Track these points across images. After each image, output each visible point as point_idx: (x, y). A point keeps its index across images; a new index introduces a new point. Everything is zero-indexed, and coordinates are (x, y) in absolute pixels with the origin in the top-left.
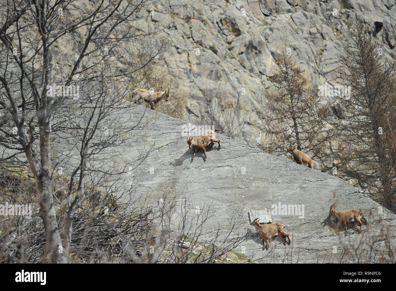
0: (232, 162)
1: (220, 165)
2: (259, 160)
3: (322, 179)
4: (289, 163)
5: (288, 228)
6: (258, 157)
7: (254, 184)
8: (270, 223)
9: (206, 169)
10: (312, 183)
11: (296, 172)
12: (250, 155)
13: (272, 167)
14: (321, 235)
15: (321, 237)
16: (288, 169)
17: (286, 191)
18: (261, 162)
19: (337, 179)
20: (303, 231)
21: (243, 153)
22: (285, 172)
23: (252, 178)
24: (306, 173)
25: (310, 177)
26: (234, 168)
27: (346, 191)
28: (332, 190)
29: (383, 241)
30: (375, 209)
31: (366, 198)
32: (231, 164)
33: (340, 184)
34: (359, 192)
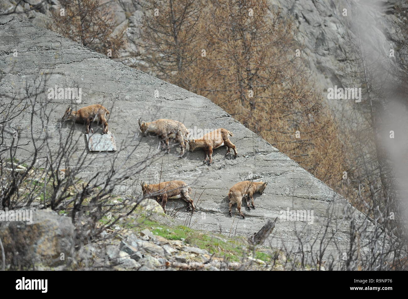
2: (100, 68)
3: (182, 97)
4: (140, 74)
5: (137, 159)
6: (99, 64)
7: (93, 100)
8: (113, 151)
9: (28, 76)
11: (148, 87)
12: (88, 61)
13: (117, 78)
14: (180, 169)
15: (179, 172)
16: (139, 82)
17: (135, 110)
18: (104, 70)
19: (201, 98)
20: (157, 164)
21: (79, 57)
22: (134, 86)
23: (91, 92)
24: (163, 89)
25: (167, 94)
26: (67, 77)
27: (212, 114)
28: (195, 112)
29: (257, 179)
30: (247, 139)
31: (237, 123)
32: (63, 71)
33: (204, 105)
34: (228, 116)
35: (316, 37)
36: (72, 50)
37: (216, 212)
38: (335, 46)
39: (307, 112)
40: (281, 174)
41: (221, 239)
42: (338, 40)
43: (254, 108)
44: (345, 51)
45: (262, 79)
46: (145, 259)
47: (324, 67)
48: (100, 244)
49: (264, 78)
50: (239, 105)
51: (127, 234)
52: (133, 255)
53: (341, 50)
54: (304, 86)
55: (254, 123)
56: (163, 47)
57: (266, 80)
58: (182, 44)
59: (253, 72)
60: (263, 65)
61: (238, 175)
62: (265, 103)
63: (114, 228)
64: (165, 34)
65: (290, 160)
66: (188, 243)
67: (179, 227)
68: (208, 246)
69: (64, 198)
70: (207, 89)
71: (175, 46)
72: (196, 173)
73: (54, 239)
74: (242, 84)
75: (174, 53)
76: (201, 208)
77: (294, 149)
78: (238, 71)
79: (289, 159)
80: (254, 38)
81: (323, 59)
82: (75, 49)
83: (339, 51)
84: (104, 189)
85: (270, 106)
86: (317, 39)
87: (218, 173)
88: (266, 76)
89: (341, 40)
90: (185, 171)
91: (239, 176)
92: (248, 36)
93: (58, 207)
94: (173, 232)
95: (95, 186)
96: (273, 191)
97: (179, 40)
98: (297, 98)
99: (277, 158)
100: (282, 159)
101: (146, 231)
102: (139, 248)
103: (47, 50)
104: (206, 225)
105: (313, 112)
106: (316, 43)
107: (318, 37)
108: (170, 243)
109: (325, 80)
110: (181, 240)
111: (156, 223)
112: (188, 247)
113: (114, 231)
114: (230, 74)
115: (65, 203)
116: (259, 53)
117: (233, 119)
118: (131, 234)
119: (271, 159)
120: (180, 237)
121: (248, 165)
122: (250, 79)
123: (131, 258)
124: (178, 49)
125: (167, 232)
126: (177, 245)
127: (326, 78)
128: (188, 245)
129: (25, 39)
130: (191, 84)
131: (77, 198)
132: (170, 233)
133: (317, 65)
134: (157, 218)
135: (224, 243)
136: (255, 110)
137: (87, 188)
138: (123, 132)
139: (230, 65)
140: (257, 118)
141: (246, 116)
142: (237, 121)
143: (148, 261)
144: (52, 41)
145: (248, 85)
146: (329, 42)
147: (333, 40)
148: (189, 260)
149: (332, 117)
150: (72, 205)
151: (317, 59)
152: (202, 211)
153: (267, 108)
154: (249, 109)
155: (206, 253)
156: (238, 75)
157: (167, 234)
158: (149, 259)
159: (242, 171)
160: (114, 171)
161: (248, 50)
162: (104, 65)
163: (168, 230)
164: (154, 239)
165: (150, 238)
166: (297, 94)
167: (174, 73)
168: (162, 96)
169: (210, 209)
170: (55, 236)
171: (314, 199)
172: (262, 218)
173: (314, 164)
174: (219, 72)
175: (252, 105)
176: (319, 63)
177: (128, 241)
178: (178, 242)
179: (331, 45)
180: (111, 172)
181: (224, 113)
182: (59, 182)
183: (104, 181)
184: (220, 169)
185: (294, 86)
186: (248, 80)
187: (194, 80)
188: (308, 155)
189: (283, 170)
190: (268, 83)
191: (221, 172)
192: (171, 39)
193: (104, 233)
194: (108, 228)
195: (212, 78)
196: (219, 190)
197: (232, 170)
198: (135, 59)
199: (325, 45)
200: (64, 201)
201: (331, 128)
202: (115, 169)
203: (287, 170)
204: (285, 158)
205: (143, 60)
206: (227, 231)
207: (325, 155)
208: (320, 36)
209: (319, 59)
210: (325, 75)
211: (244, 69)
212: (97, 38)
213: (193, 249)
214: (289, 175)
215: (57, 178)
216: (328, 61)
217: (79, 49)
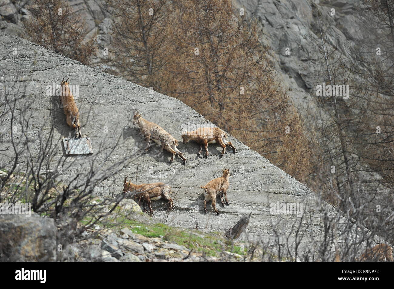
2: (74, 74)
3: (155, 99)
4: (113, 78)
5: (113, 160)
6: (73, 70)
8: (90, 154)
9: (4, 84)
11: (121, 90)
12: (63, 68)
13: (91, 83)
14: (155, 169)
15: (154, 173)
16: (112, 86)
17: (110, 114)
18: (78, 76)
19: (173, 99)
20: (133, 165)
21: (53, 64)
22: (108, 90)
24: (136, 92)
25: (140, 97)
26: (42, 83)
27: (184, 115)
28: (168, 113)
31: (209, 123)
32: (38, 78)
33: (176, 106)
34: (200, 117)
35: (279, 38)
36: (46, 57)
37: (192, 209)
38: (297, 46)
39: (274, 110)
40: (252, 171)
41: (198, 235)
42: (300, 41)
43: (223, 108)
44: (307, 51)
45: (230, 80)
46: (126, 257)
47: (287, 67)
48: (82, 243)
49: (231, 79)
50: (208, 106)
51: (107, 233)
52: (114, 253)
53: (304, 51)
54: (271, 85)
55: (224, 123)
56: (133, 52)
57: (233, 81)
58: (152, 49)
59: (221, 74)
60: (230, 67)
62: (233, 104)
63: (95, 227)
64: (135, 39)
65: (261, 156)
66: (166, 240)
67: (157, 225)
68: (186, 242)
69: (46, 200)
70: (177, 92)
71: (144, 51)
72: (171, 173)
73: (38, 240)
74: (211, 85)
75: (144, 58)
76: (176, 206)
77: (263, 147)
78: (207, 73)
79: (259, 156)
80: (221, 41)
81: (286, 60)
82: (49, 56)
83: (301, 51)
84: (84, 191)
85: (239, 106)
86: (280, 40)
87: (192, 172)
88: (234, 77)
89: (304, 41)
90: (160, 171)
91: (212, 174)
92: (215, 39)
93: (40, 209)
94: (152, 230)
95: (76, 188)
96: (246, 187)
97: (148, 45)
98: (264, 97)
99: (249, 156)
100: (253, 156)
101: (126, 230)
102: (119, 246)
103: (22, 58)
104: (182, 223)
105: (280, 111)
106: (279, 44)
107: (281, 38)
108: (149, 240)
109: (290, 79)
110: (159, 237)
111: (135, 222)
112: (167, 244)
113: (94, 231)
114: (199, 77)
115: (46, 205)
116: (226, 55)
117: (204, 119)
118: (111, 233)
119: (242, 157)
120: (159, 235)
121: (220, 163)
122: (218, 81)
123: (112, 256)
124: (147, 53)
125: (146, 230)
126: (156, 243)
127: (290, 77)
128: (166, 242)
130: (161, 88)
131: (58, 200)
132: (149, 231)
133: (282, 66)
134: (135, 217)
135: (201, 239)
136: (224, 110)
137: (67, 190)
138: (98, 135)
139: (199, 68)
140: (226, 118)
141: (215, 116)
142: (209, 121)
143: (129, 258)
144: (27, 49)
145: (216, 86)
146: (292, 43)
147: (296, 41)
148: (168, 256)
149: (298, 115)
150: (53, 207)
151: (281, 60)
152: (178, 209)
153: (235, 108)
154: (218, 110)
155: (184, 249)
156: (207, 77)
157: (146, 232)
158: (130, 256)
159: (215, 169)
160: (93, 173)
161: (216, 52)
162: (78, 70)
163: (147, 228)
164: (134, 238)
165: (130, 236)
166: (264, 94)
167: (144, 77)
168: (135, 99)
169: (186, 207)
170: (38, 237)
171: (285, 193)
172: (235, 213)
173: (283, 160)
174: (188, 75)
175: (220, 105)
176: (283, 63)
177: (108, 240)
178: (156, 239)
179: (294, 45)
180: (91, 173)
181: (196, 113)
182: (40, 185)
183: (83, 182)
184: (193, 167)
185: (261, 86)
186: (216, 81)
187: (163, 83)
188: (276, 152)
189: (254, 166)
190: (235, 83)
191: (195, 171)
192: (140, 45)
193: (85, 233)
194: (89, 228)
195: (181, 82)
196: (193, 188)
197: (206, 168)
198: (107, 65)
199: (288, 46)
200: (45, 203)
201: (298, 126)
202: (94, 170)
203: (258, 166)
204: (256, 155)
205: (114, 65)
206: (202, 227)
207: (293, 152)
208: (283, 38)
209: (283, 60)
210: (289, 75)
211: (212, 71)
212: (68, 46)
213: (172, 246)
214: (260, 172)
215: (38, 181)
216: (292, 61)
217: (53, 56)
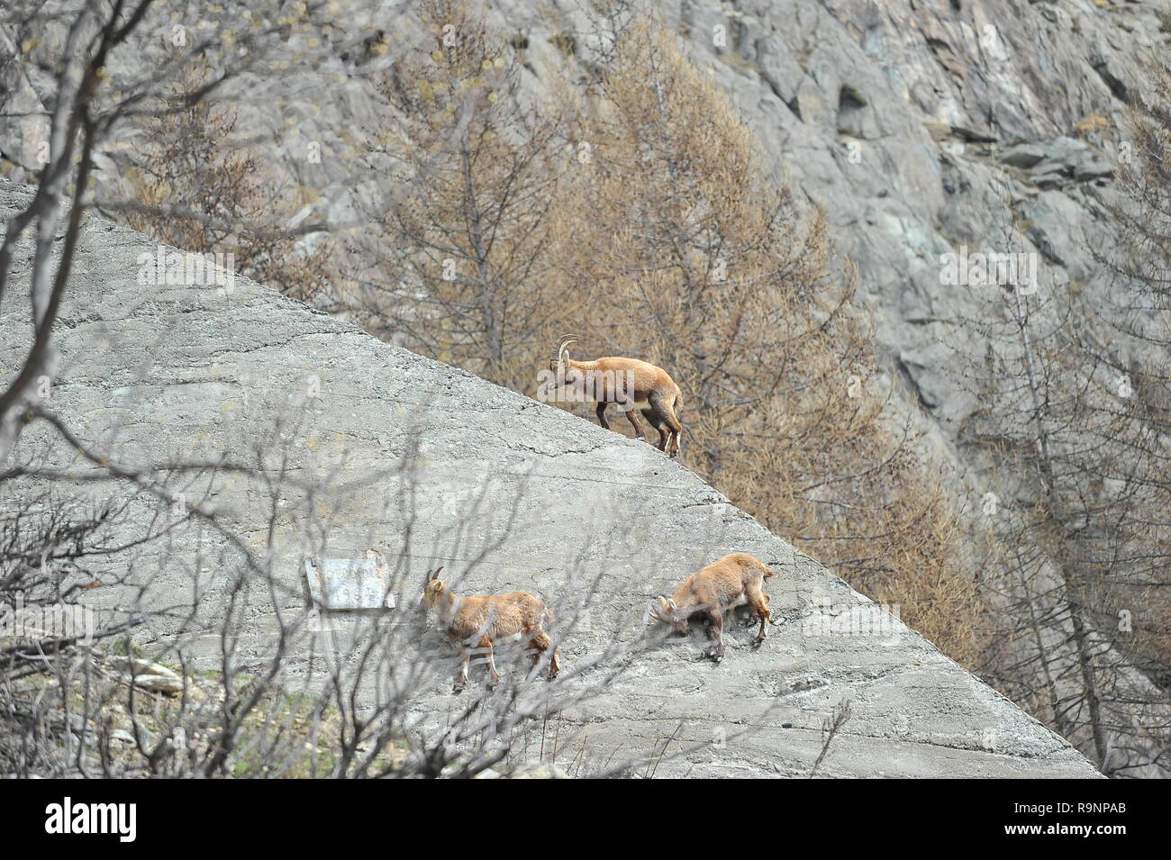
0: (238, 366)
1: (187, 374)
2: (342, 364)
3: (584, 444)
4: (459, 378)
6: (338, 350)
7: (322, 456)
9: (132, 390)
10: (547, 459)
11: (484, 416)
12: (307, 343)
13: (392, 391)
15: (580, 671)
16: (456, 402)
18: (353, 369)
19: (639, 448)
21: (279, 331)
22: (442, 415)
23: (313, 434)
24: (525, 422)
25: (540, 437)
26: (244, 389)
27: (672, 494)
28: (623, 488)
29: (813, 691)
30: (779, 567)
31: (748, 522)
32: (234, 372)
33: (650, 466)
34: (723, 499)
36: (260, 310)
39: (872, 476)
40: (881, 674)
42: (905, 264)
44: (927, 294)
58: (503, 281)
61: (756, 677)
65: (907, 630)
72: (631, 673)
82: (268, 306)
87: (694, 673)
89: (917, 264)
90: (597, 667)
91: (757, 681)
96: (861, 725)
103: (188, 311)
117: (734, 509)
121: (782, 648)
129: (123, 282)
138: (410, 552)
139: (648, 341)
142: (747, 515)
147: (892, 263)
159: (764, 666)
162: (353, 352)
168: (525, 443)
171: (982, 748)
179: (889, 277)
181: (709, 491)
184: (698, 660)
189: (885, 660)
191: (703, 669)
196: (699, 722)
197: (737, 662)
203: (899, 661)
208: (855, 254)
214: (906, 678)
217: (279, 307)
